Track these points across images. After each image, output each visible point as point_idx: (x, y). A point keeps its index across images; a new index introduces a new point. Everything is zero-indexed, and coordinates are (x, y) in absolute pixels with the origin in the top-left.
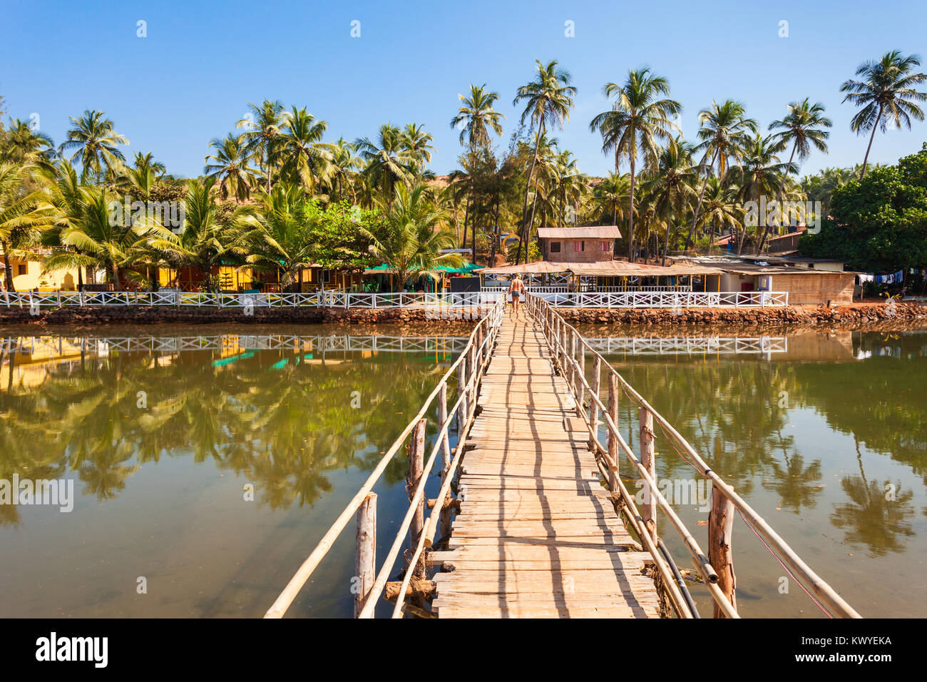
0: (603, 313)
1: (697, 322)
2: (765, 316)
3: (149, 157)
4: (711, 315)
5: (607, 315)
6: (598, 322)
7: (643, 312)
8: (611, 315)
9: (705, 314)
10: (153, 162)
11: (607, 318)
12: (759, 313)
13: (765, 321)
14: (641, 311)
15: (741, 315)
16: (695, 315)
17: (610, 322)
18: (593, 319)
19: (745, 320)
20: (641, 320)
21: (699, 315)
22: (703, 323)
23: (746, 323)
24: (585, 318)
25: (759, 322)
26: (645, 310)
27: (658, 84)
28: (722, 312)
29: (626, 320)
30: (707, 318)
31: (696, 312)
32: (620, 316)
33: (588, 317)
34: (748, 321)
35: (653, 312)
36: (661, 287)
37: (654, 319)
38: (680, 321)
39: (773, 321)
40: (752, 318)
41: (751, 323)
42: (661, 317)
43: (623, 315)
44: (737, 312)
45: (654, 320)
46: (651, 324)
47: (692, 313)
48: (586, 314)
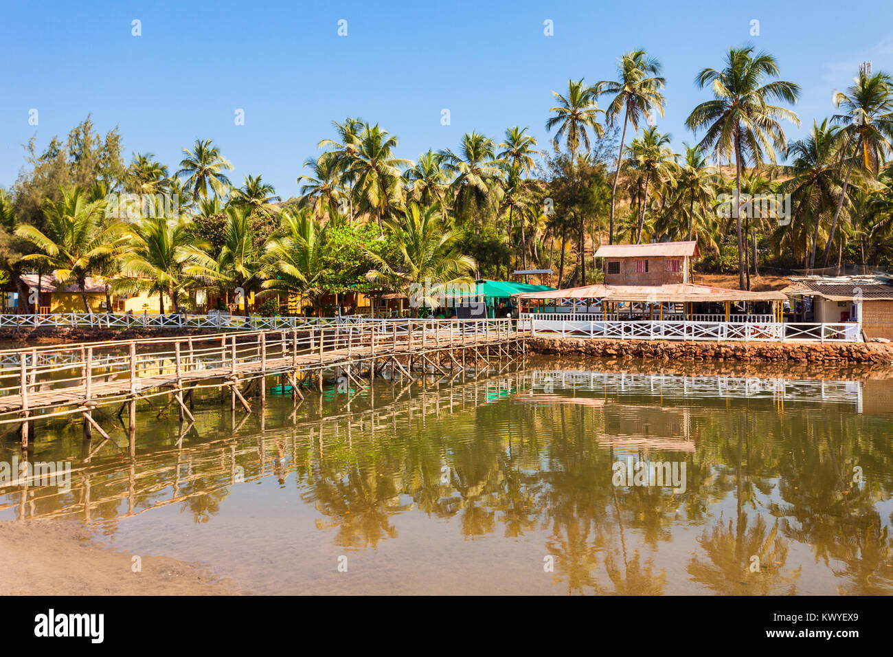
0: (611, 344)
1: (725, 358)
2: (818, 354)
3: (258, 179)
4: (744, 351)
5: (616, 347)
6: (606, 356)
7: (659, 344)
8: (621, 347)
9: (737, 349)
10: (261, 184)
11: (616, 350)
12: (810, 349)
13: (817, 359)
14: (657, 342)
15: (785, 352)
16: (723, 350)
17: (620, 356)
18: (600, 351)
19: (790, 358)
20: (656, 353)
21: (728, 350)
22: (733, 360)
23: (792, 362)
24: (591, 350)
25: (808, 360)
26: (662, 342)
27: (765, 63)
28: (760, 347)
29: (638, 354)
30: (739, 353)
31: (725, 346)
32: (631, 349)
33: (595, 349)
34: (794, 359)
35: (672, 345)
36: (696, 315)
37: (672, 353)
38: (705, 357)
39: (830, 360)
40: (799, 355)
41: (797, 361)
42: (682, 351)
43: (634, 347)
44: (780, 347)
45: (670, 355)
46: (667, 358)
47: (720, 347)
48: (592, 346)
